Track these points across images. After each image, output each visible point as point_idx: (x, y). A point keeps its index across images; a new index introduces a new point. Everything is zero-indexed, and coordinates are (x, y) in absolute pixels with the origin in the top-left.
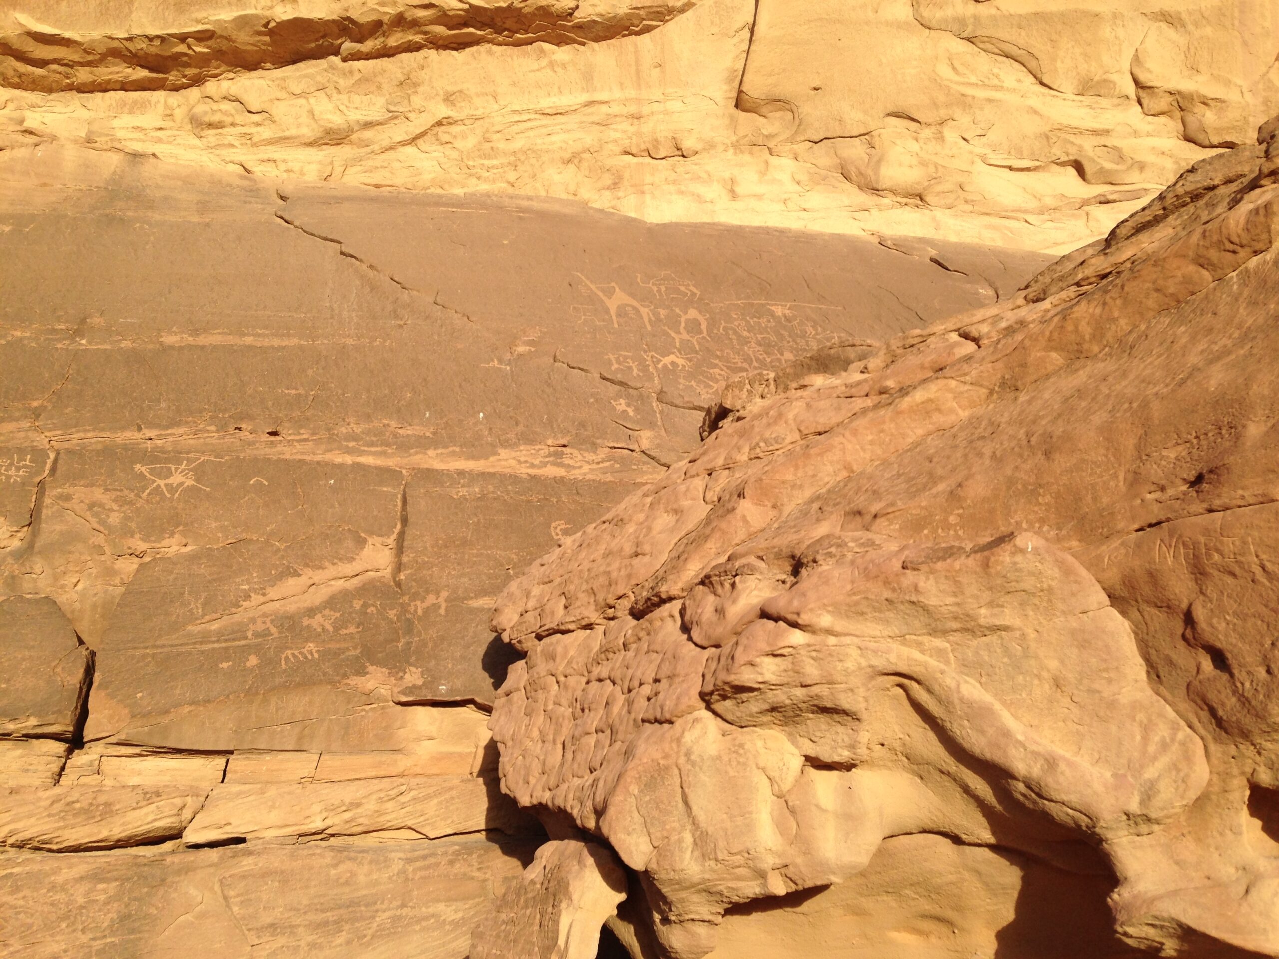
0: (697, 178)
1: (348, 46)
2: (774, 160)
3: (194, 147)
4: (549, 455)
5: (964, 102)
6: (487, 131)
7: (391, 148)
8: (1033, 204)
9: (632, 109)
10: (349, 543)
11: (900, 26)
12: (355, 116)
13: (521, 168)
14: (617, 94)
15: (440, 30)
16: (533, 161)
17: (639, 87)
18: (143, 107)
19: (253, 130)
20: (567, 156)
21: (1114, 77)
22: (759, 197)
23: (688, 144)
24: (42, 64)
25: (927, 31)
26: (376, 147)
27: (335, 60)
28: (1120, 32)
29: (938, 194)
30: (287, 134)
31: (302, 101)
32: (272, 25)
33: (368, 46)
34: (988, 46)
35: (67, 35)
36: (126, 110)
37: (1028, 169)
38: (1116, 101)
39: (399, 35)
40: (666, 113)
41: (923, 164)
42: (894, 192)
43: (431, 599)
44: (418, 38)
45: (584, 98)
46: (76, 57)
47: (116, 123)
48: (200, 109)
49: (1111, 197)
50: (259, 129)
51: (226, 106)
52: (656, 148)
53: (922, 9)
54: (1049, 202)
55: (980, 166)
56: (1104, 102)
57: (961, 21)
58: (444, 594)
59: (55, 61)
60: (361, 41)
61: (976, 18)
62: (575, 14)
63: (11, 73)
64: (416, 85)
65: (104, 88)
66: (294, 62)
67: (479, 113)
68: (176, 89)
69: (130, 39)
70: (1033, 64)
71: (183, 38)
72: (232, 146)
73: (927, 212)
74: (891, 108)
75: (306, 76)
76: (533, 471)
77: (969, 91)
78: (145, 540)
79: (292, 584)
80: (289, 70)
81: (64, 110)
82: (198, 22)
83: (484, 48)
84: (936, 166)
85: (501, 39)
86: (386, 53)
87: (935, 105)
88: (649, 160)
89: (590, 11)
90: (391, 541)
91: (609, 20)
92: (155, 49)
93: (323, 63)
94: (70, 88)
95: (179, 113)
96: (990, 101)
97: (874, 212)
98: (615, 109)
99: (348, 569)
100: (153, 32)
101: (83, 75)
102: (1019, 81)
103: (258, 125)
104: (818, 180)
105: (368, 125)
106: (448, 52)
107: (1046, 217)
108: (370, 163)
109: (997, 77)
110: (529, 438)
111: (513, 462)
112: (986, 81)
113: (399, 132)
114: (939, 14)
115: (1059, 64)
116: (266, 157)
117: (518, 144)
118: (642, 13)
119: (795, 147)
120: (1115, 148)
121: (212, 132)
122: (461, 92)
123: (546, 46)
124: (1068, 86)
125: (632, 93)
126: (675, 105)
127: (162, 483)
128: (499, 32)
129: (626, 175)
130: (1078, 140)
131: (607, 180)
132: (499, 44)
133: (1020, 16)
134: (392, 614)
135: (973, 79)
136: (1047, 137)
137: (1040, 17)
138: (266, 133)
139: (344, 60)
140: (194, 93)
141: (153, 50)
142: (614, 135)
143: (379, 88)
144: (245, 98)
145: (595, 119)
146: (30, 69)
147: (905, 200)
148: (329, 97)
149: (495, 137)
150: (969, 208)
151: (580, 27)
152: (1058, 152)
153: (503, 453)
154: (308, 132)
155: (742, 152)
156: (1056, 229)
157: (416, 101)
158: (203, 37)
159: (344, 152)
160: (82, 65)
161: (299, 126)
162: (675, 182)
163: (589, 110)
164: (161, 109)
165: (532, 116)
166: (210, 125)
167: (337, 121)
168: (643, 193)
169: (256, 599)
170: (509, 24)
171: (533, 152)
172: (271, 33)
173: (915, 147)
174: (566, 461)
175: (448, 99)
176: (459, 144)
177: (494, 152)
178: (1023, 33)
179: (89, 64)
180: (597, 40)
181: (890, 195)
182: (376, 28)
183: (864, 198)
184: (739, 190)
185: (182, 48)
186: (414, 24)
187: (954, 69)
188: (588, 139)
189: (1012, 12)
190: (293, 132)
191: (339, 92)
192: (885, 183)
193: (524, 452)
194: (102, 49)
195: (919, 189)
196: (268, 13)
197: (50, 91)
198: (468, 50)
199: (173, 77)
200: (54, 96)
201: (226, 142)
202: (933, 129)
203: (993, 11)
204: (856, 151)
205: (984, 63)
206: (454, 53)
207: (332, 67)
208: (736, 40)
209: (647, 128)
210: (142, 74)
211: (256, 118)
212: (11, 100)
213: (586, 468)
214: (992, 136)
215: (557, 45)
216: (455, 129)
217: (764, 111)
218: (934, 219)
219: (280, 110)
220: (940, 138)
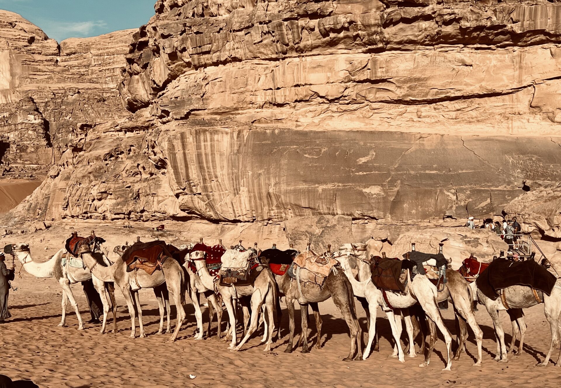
0: (522, 118)
1: (462, 98)
2: (536, 116)
3: (434, 112)
4: (505, 187)
6: (485, 109)
7: (468, 111)
9: (511, 106)
10: (486, 199)
12: (462, 107)
14: (508, 103)
18: (426, 106)
19: (445, 110)
20: (499, 114)
23: (521, 113)
24: (411, 102)
30: (450, 110)
31: (454, 105)
35: (417, 99)
43: (495, 205)
48: (436, 107)
51: (440, 106)
52: (515, 113)
65: (420, 104)
67: (484, 106)
69: (427, 99)
74: (558, 108)
78: (468, 199)
79: (482, 204)
81: (413, 107)
88: (514, 115)
90: (490, 198)
95: (432, 107)
98: (508, 106)
99: (486, 202)
104: (543, 119)
108: (464, 114)
110: (502, 184)
111: (501, 188)
113: (469, 109)
117: (490, 111)
118: (514, 91)
119: (540, 114)
123: (496, 97)
125: (511, 103)
126: (518, 106)
128: (488, 96)
129: (510, 118)
131: (506, 118)
134: (492, 207)
138: (447, 110)
139: (462, 100)
140: (434, 105)
141: (430, 100)
142: (508, 111)
143: (466, 103)
144: (443, 105)
145: (505, 108)
146: (409, 103)
151: (502, 94)
154: (454, 109)
155: (530, 114)
157: (473, 104)
159: (460, 112)
162: (518, 119)
163: (503, 106)
165: (493, 107)
166: (437, 109)
167: (459, 108)
168: (512, 121)
169: (479, 206)
170: (490, 95)
174: (507, 187)
175: (478, 104)
177: (486, 113)
182: (468, 96)
183: (552, 123)
184: (530, 121)
186: (475, 96)
188: (503, 111)
192: (556, 121)
201: (440, 111)
204: (551, 115)
208: (531, 95)
209: (514, 110)
212: (405, 107)
216: (479, 109)
217: (535, 108)
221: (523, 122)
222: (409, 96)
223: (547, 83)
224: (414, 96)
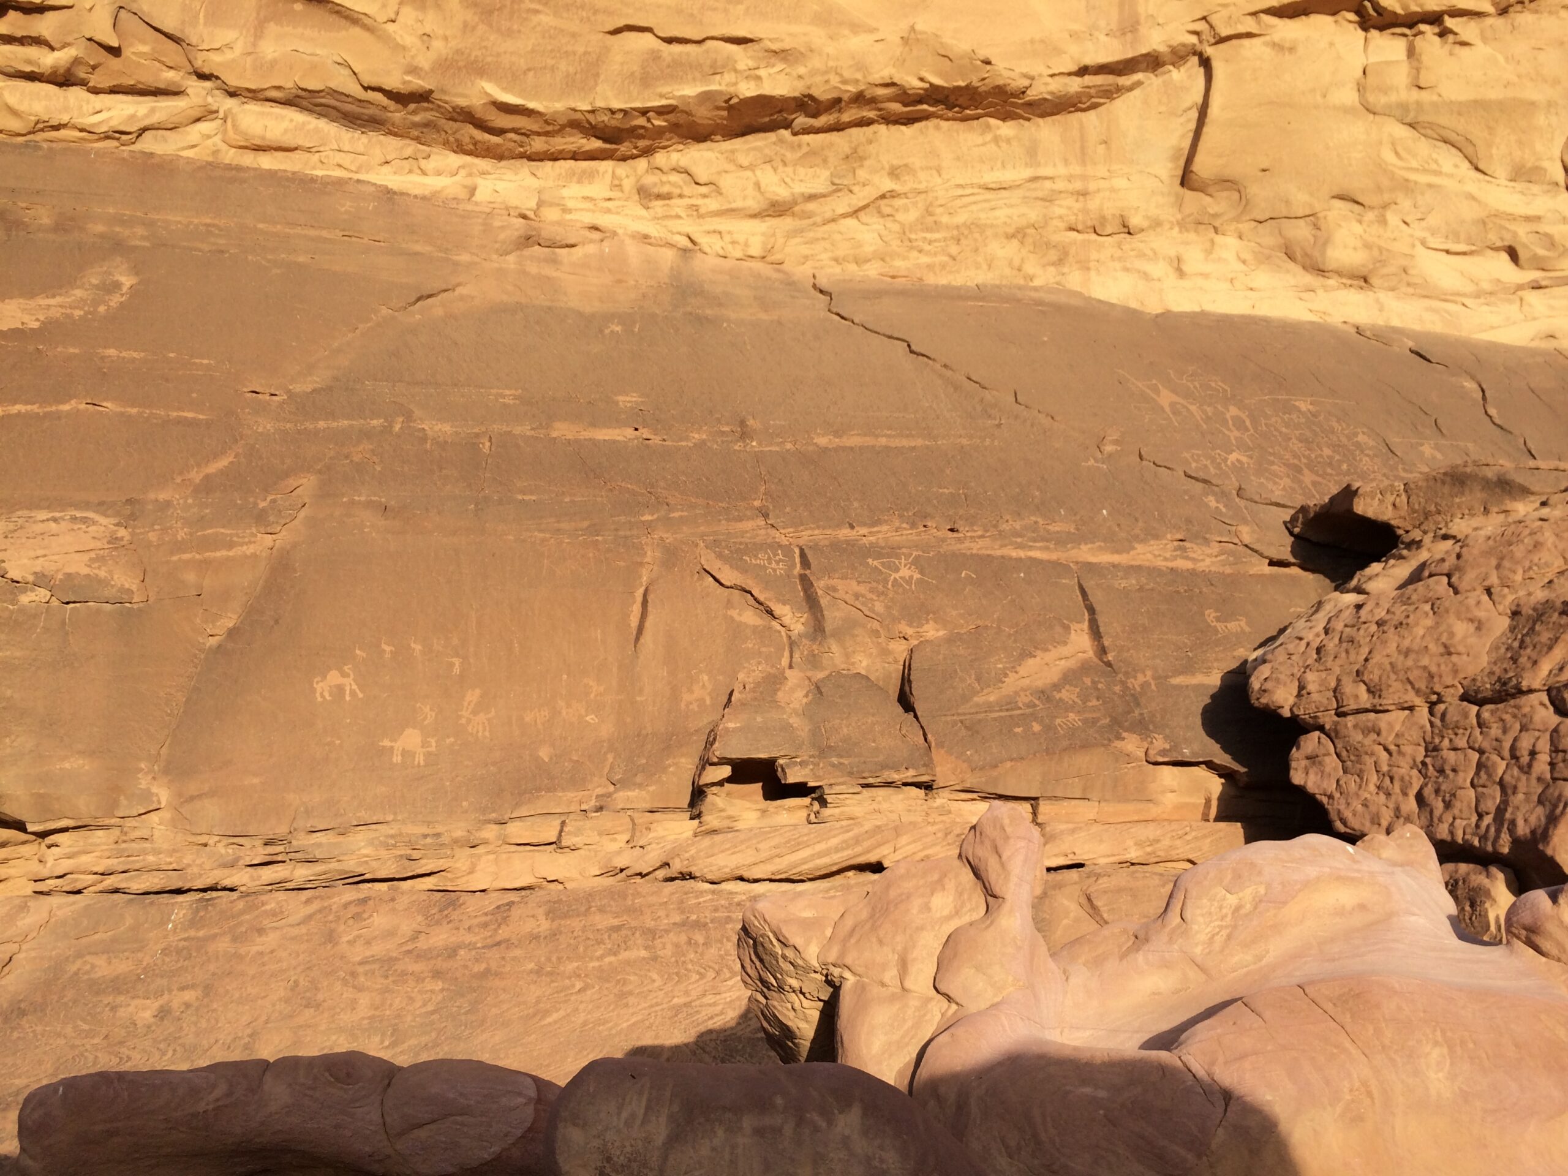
0: (1142, 255)
1: (801, 120)
2: (1219, 239)
3: (641, 218)
4: (1175, 550)
5: (1407, 187)
6: (931, 204)
7: (833, 220)
8: (1470, 288)
9: (1078, 185)
10: (1058, 629)
11: (1347, 110)
12: (800, 188)
13: (963, 242)
14: (1062, 170)
15: (896, 107)
16: (977, 235)
17: (1083, 163)
18: (591, 176)
19: (700, 202)
20: (1011, 230)
21: (1546, 164)
22: (1205, 276)
23: (1135, 221)
24: (500, 132)
25: (1372, 116)
26: (818, 219)
27: (785, 133)
28: (1554, 120)
29: (1383, 276)
30: (734, 206)
31: (749, 173)
32: (734, 101)
33: (823, 120)
34: (1429, 132)
35: (531, 105)
36: (575, 179)
37: (1464, 253)
38: (1546, 187)
39: (854, 111)
40: (1113, 190)
41: (1368, 246)
42: (1339, 273)
43: (1141, 678)
44: (872, 114)
45: (1028, 173)
46: (535, 127)
47: (565, 192)
48: (650, 180)
49: (1543, 283)
50: (707, 201)
51: (674, 178)
52: (1103, 225)
53: (1368, 95)
54: (1486, 286)
55: (1420, 250)
56: (1535, 188)
57: (1404, 107)
58: (1149, 673)
59: (515, 131)
60: (815, 116)
61: (1419, 104)
62: (1028, 92)
63: (467, 140)
64: (862, 159)
65: (554, 157)
66: (743, 134)
67: (922, 186)
68: (624, 159)
69: (593, 112)
70: (1469, 150)
71: (644, 112)
72: (678, 217)
73: (1370, 293)
74: (1336, 191)
75: (754, 149)
76: (1170, 564)
77: (1413, 176)
78: (910, 625)
79: (1031, 665)
80: (737, 143)
81: (514, 178)
82: (661, 96)
83: (931, 124)
84: (1380, 249)
85: (950, 114)
86: (838, 128)
87: (1379, 189)
88: (1094, 237)
89: (1043, 89)
90: (1086, 625)
91: (1059, 97)
92: (616, 122)
93: (771, 136)
94: (522, 156)
95: (628, 184)
96: (1430, 186)
97: (1320, 292)
98: (1060, 185)
99: (1064, 651)
100: (616, 105)
101: (538, 144)
102: (1456, 166)
103: (705, 196)
104: (1263, 259)
105: (812, 197)
106: (897, 126)
107: (1482, 300)
108: (811, 235)
109: (1436, 162)
110: (1152, 534)
111: (1149, 556)
112: (1426, 166)
113: (842, 205)
114: (1383, 100)
115: (1494, 151)
116: (712, 228)
117: (961, 218)
118: (1093, 91)
119: (1240, 226)
120: (1546, 235)
121: (660, 203)
122: (906, 165)
123: (993, 121)
124: (1501, 172)
125: (1076, 169)
126: (1120, 183)
127: (897, 576)
128: (950, 108)
129: (1073, 251)
130: (1512, 227)
131: (1053, 255)
132: (948, 119)
133: (1460, 103)
134: (1117, 689)
135: (1414, 164)
136: (1484, 223)
137: (1480, 105)
138: (713, 204)
139: (795, 134)
140: (642, 164)
141: (614, 123)
142: (1058, 211)
143: (825, 161)
144: (693, 170)
145: (1040, 194)
146: (487, 136)
147: (1349, 282)
148: (775, 170)
149: (939, 210)
150: (1410, 290)
151: (1030, 104)
152: (1493, 238)
153: (1140, 548)
154: (753, 203)
155: (1187, 230)
156: (1491, 312)
157: (862, 174)
158: (661, 111)
159: (787, 223)
160: (539, 134)
161: (745, 198)
162: (1120, 259)
163: (1033, 185)
164: (608, 177)
165: (976, 191)
166: (659, 197)
167: (782, 193)
168: (1088, 269)
169: (1012, 677)
170: (961, 101)
171: (977, 226)
172: (730, 108)
173: (1358, 229)
174: (1191, 555)
175: (894, 173)
176: (900, 217)
177: (936, 226)
178: (1462, 120)
179: (547, 134)
180: (1042, 115)
181: (1336, 276)
182: (836, 103)
183: (1309, 279)
184: (1185, 268)
185: (641, 121)
186: (873, 101)
187: (1397, 153)
188: (1033, 214)
189: (1453, 98)
190: (739, 204)
191: (785, 164)
192: (1331, 265)
193: (1155, 546)
194: (563, 120)
195: (1364, 271)
196: (732, 90)
197: (500, 157)
198: (917, 125)
199: (624, 148)
200: (503, 163)
201: (673, 213)
202: (1376, 212)
203: (1435, 98)
204: (1301, 232)
205: (1424, 148)
206: (903, 128)
207: (781, 141)
208: (1182, 119)
209: (1094, 204)
210: (597, 144)
211: (704, 190)
212: (463, 167)
213: (1208, 561)
214: (1433, 220)
215: (1004, 120)
216: (898, 202)
217: (1211, 190)
218: (1377, 301)
219: (726, 182)
220: (1383, 221)
221: (1146, 276)
222: (480, 70)
223: (1276, 37)
224: (512, 78)
